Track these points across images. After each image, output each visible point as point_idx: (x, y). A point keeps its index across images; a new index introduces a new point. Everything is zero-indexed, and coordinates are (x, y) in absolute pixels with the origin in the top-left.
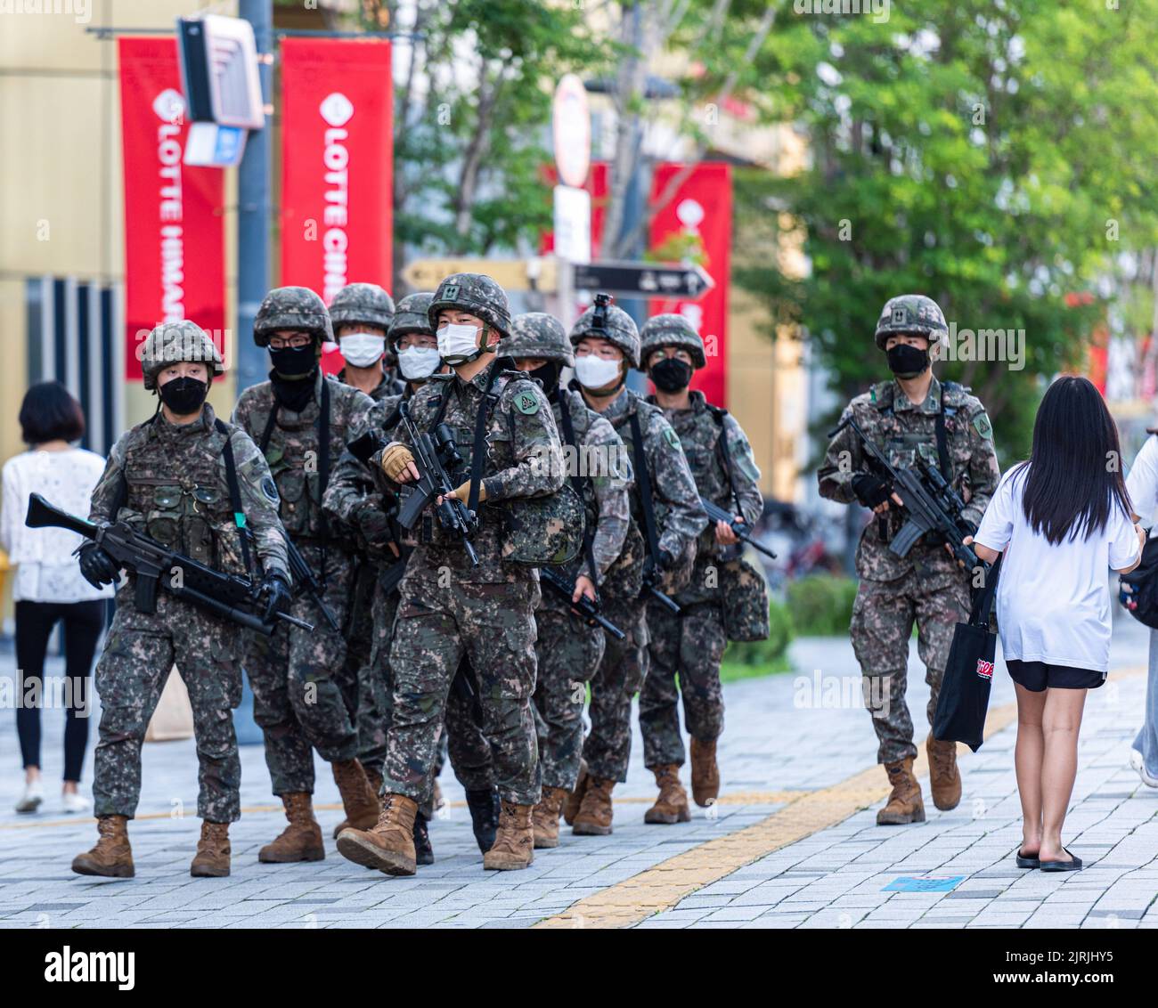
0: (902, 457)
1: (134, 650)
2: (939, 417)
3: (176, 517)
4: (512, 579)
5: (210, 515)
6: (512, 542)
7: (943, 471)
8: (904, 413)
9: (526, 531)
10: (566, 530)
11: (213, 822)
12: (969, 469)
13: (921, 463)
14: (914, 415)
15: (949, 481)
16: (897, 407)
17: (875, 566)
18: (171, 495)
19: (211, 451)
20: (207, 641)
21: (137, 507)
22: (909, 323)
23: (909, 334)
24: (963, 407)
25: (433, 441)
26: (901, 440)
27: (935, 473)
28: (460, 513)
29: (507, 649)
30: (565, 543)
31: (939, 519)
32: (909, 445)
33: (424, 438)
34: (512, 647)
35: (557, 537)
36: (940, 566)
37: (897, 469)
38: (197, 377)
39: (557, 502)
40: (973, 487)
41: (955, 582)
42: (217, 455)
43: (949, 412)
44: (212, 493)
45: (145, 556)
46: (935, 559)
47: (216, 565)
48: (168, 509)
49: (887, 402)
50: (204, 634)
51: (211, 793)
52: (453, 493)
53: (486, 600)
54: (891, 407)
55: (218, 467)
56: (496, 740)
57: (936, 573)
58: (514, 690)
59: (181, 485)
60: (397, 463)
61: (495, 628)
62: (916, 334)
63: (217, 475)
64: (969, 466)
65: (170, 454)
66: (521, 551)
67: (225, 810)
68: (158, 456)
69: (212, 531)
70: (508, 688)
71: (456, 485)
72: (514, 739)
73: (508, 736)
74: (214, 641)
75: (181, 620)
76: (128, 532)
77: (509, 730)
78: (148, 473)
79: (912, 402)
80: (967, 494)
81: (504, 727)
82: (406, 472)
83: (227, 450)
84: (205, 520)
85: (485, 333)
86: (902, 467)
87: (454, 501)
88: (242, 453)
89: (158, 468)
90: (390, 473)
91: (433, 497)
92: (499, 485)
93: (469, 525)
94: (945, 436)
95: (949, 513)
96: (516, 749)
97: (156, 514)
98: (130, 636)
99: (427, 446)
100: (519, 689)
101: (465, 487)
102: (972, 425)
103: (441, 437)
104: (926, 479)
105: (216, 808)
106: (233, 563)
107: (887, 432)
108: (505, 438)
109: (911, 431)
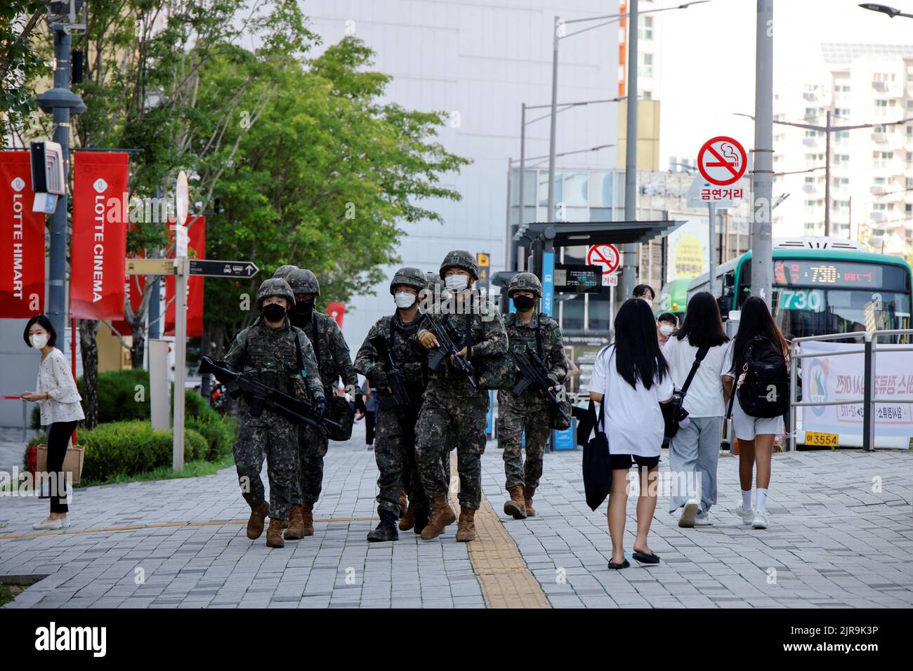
0: (520, 348)
1: (253, 436)
2: (537, 330)
3: (275, 371)
4: (481, 396)
5: (290, 371)
6: (485, 377)
7: (539, 355)
8: (520, 327)
9: (491, 372)
10: (509, 372)
11: (277, 519)
12: (551, 354)
13: (529, 351)
14: (525, 329)
15: (542, 360)
16: (517, 325)
17: (506, 399)
18: (271, 361)
19: (290, 340)
20: (287, 430)
21: (253, 366)
22: (527, 286)
23: (526, 291)
24: (549, 325)
25: (446, 329)
26: (519, 340)
27: (536, 356)
28: (464, 362)
29: (475, 429)
30: (508, 378)
31: (538, 378)
32: (523, 342)
33: (441, 328)
34: (478, 427)
35: (505, 375)
36: (537, 400)
37: (517, 354)
38: (281, 305)
39: (505, 358)
40: (553, 363)
41: (543, 410)
42: (292, 343)
43: (542, 327)
44: (290, 361)
45: (259, 389)
46: (534, 396)
47: (293, 394)
48: (271, 367)
49: (512, 322)
50: (286, 427)
51: (277, 505)
52: (459, 353)
53: (467, 404)
54: (514, 324)
55: (293, 348)
56: (463, 474)
57: (535, 404)
58: (476, 450)
59: (276, 356)
60: (428, 339)
61: (470, 418)
62: (530, 291)
63: (292, 351)
64: (551, 352)
65: (271, 341)
66: (489, 381)
67: (284, 514)
68: (264, 341)
69: (290, 379)
70: (473, 448)
71: (460, 349)
72: (472, 474)
73: (470, 472)
74: (290, 431)
75: (275, 421)
76: (251, 378)
77: (471, 470)
78: (260, 350)
79: (524, 322)
80: (550, 365)
81: (469, 467)
82: (432, 344)
83: (297, 340)
84: (287, 373)
85: (470, 279)
86: (520, 353)
87: (461, 357)
88: (303, 342)
89: (264, 347)
90: (424, 344)
91: (448, 355)
92: (480, 349)
93: (469, 368)
94: (540, 338)
95: (542, 376)
96: (472, 479)
97: (265, 370)
98: (251, 429)
99: (442, 331)
100: (478, 449)
101: (465, 350)
102: (552, 333)
103: (450, 326)
104: (532, 359)
105: (280, 512)
106: (301, 394)
107: (512, 337)
108: (479, 328)
109: (524, 336)
